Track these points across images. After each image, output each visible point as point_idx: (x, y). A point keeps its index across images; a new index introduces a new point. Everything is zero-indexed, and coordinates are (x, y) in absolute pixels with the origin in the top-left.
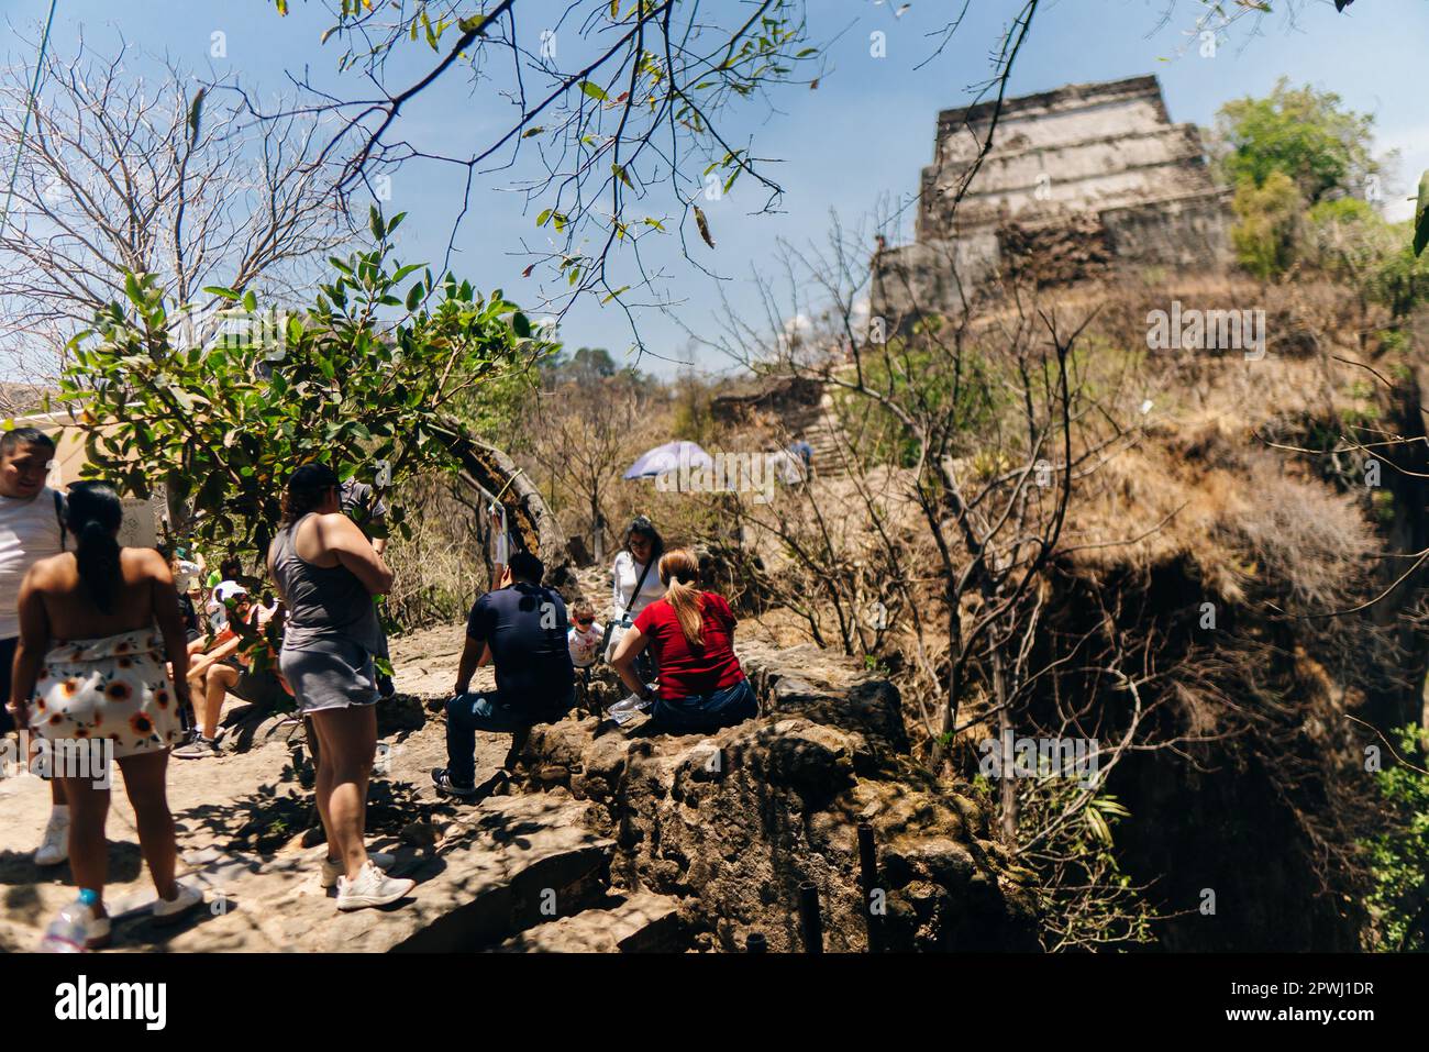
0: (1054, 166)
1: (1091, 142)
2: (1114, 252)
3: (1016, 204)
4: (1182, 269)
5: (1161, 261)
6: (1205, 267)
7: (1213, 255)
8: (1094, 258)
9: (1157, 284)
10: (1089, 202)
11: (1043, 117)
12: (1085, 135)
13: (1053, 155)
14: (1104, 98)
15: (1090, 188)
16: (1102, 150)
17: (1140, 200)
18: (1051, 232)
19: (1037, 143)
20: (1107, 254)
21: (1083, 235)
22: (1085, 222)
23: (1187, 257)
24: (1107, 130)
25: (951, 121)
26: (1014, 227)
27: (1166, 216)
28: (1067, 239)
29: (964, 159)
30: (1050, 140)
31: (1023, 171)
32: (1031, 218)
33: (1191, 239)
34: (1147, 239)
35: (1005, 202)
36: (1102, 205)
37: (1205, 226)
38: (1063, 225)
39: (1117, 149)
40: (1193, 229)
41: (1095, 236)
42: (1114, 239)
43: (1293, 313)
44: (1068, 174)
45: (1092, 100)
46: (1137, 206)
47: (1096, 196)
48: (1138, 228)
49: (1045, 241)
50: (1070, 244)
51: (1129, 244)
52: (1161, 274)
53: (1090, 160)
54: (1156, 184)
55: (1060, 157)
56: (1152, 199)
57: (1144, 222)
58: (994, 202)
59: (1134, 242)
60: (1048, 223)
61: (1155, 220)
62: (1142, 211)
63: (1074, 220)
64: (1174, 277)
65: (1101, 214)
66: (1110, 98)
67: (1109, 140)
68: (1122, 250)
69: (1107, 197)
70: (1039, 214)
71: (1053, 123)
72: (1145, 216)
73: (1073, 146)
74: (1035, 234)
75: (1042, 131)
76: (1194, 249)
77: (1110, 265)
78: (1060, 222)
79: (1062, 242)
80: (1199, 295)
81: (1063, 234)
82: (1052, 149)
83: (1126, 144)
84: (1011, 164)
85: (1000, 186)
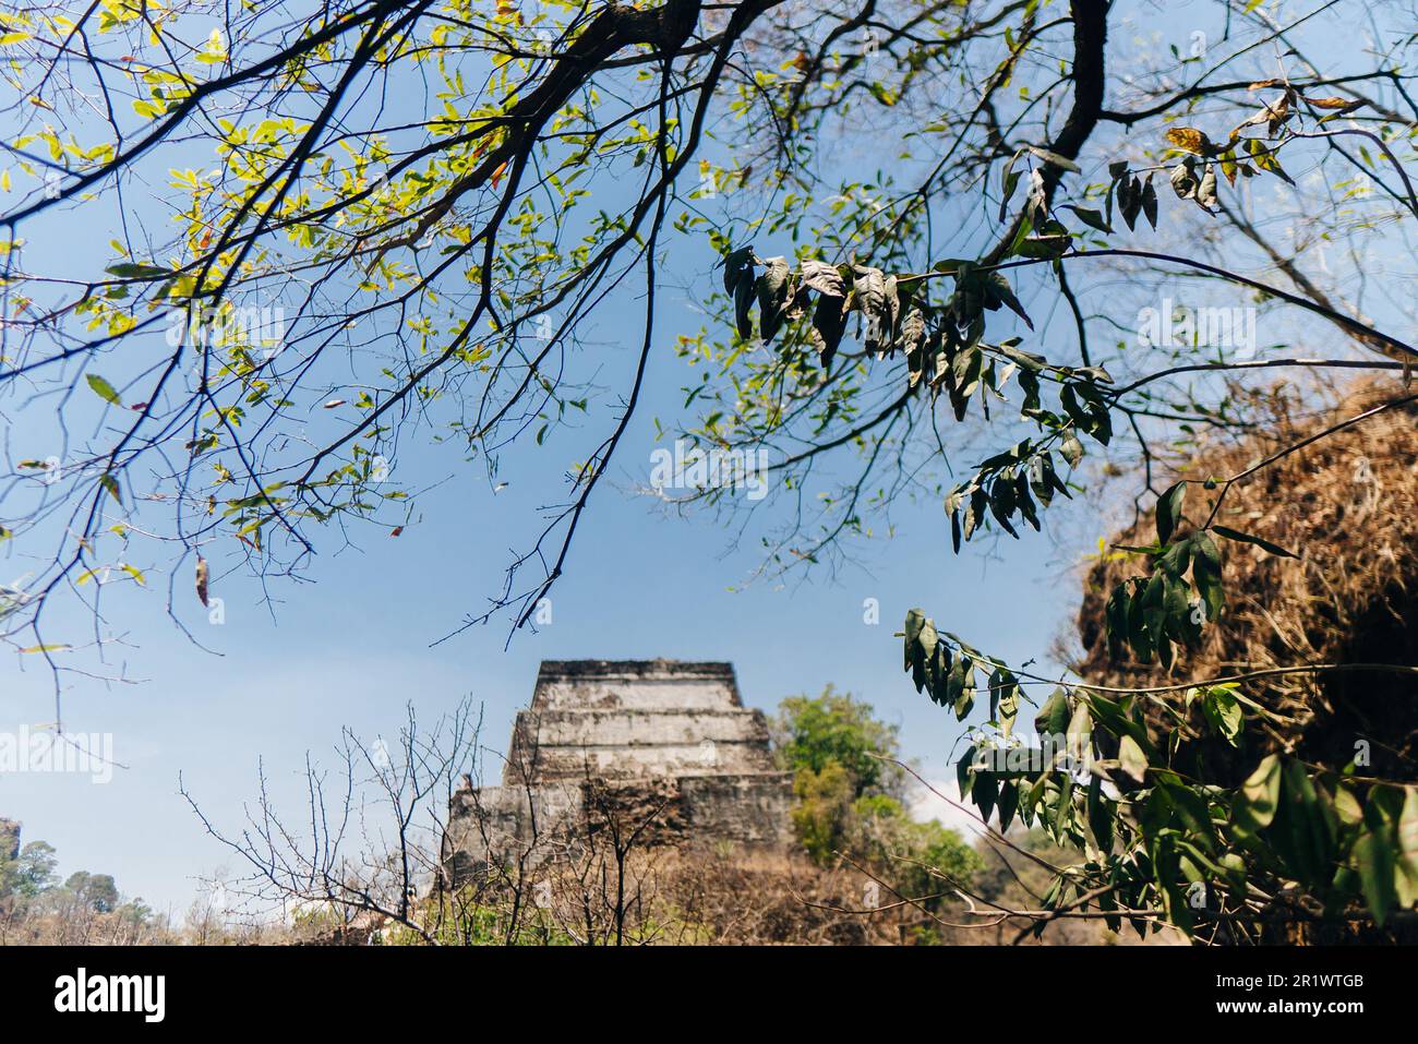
0: (641, 730)
1: (676, 713)
2: (689, 821)
3: (604, 760)
4: (749, 845)
5: (730, 835)
6: (769, 845)
7: (776, 834)
8: (672, 824)
9: (727, 858)
10: (670, 768)
11: (636, 682)
12: (670, 705)
13: (642, 718)
14: (687, 675)
15: (671, 754)
16: (685, 721)
17: (715, 773)
18: (633, 792)
19: (627, 705)
20: (683, 821)
21: (663, 798)
22: (665, 786)
23: (753, 834)
24: (688, 704)
25: (551, 672)
26: (600, 783)
27: (736, 790)
28: (647, 801)
29: (559, 709)
30: (638, 704)
31: (614, 730)
32: (617, 775)
33: (758, 817)
34: (720, 812)
35: (594, 756)
36: (681, 773)
37: (769, 806)
38: (645, 787)
39: (697, 722)
40: (759, 806)
41: (674, 801)
42: (689, 808)
43: (844, 899)
44: (652, 739)
45: (678, 675)
46: (712, 777)
47: (677, 763)
48: (711, 798)
49: (629, 801)
50: (649, 807)
51: (703, 814)
52: (731, 848)
53: (672, 728)
54: (729, 759)
55: (646, 721)
56: (725, 773)
57: (718, 794)
58: (582, 755)
59: (708, 812)
60: (632, 783)
61: (726, 794)
62: (715, 782)
63: (655, 783)
64: (743, 853)
65: (680, 780)
66: (694, 676)
67: (690, 713)
68: (696, 820)
69: (686, 765)
70: (625, 773)
71: (644, 689)
72: (718, 788)
73: (658, 713)
74: (619, 793)
75: (634, 695)
76: (760, 826)
77: (685, 832)
78: (643, 783)
79: (642, 804)
80: (764, 873)
81: (644, 796)
82: (641, 713)
83: (705, 719)
84: (603, 720)
85: (591, 740)
